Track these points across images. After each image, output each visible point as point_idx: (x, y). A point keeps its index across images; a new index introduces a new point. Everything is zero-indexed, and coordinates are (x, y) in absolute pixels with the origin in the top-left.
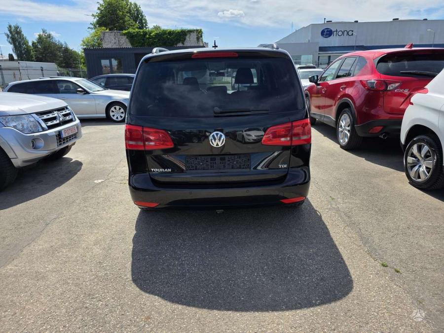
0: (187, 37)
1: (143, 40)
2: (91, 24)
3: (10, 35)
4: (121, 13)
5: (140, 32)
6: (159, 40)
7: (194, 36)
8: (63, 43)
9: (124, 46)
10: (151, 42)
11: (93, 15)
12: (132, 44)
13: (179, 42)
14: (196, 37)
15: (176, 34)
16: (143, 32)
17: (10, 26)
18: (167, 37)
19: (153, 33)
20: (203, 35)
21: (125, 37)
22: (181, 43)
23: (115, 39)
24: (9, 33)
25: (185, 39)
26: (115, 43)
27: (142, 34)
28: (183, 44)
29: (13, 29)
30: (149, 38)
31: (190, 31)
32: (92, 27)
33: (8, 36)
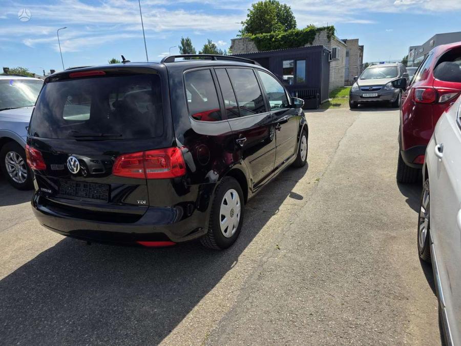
0: (316, 37)
1: (270, 44)
2: (240, 31)
3: (183, 48)
4: (269, 17)
5: (267, 36)
6: (285, 42)
7: (324, 34)
8: (223, 51)
9: (252, 52)
10: (277, 45)
11: (242, 23)
12: (259, 49)
13: (307, 43)
14: (326, 35)
15: (304, 34)
16: (270, 35)
17: (183, 40)
18: (293, 38)
19: (280, 36)
20: (335, 32)
21: (253, 43)
22: (309, 43)
23: (244, 45)
24: (181, 45)
25: (313, 39)
26: (243, 49)
27: (269, 37)
28: (311, 44)
29: (185, 41)
30: (275, 41)
31: (320, 30)
32: (241, 34)
33: (180, 48)
